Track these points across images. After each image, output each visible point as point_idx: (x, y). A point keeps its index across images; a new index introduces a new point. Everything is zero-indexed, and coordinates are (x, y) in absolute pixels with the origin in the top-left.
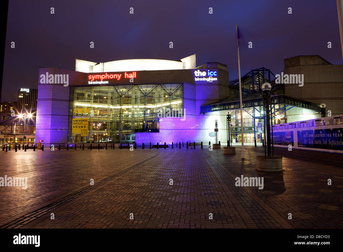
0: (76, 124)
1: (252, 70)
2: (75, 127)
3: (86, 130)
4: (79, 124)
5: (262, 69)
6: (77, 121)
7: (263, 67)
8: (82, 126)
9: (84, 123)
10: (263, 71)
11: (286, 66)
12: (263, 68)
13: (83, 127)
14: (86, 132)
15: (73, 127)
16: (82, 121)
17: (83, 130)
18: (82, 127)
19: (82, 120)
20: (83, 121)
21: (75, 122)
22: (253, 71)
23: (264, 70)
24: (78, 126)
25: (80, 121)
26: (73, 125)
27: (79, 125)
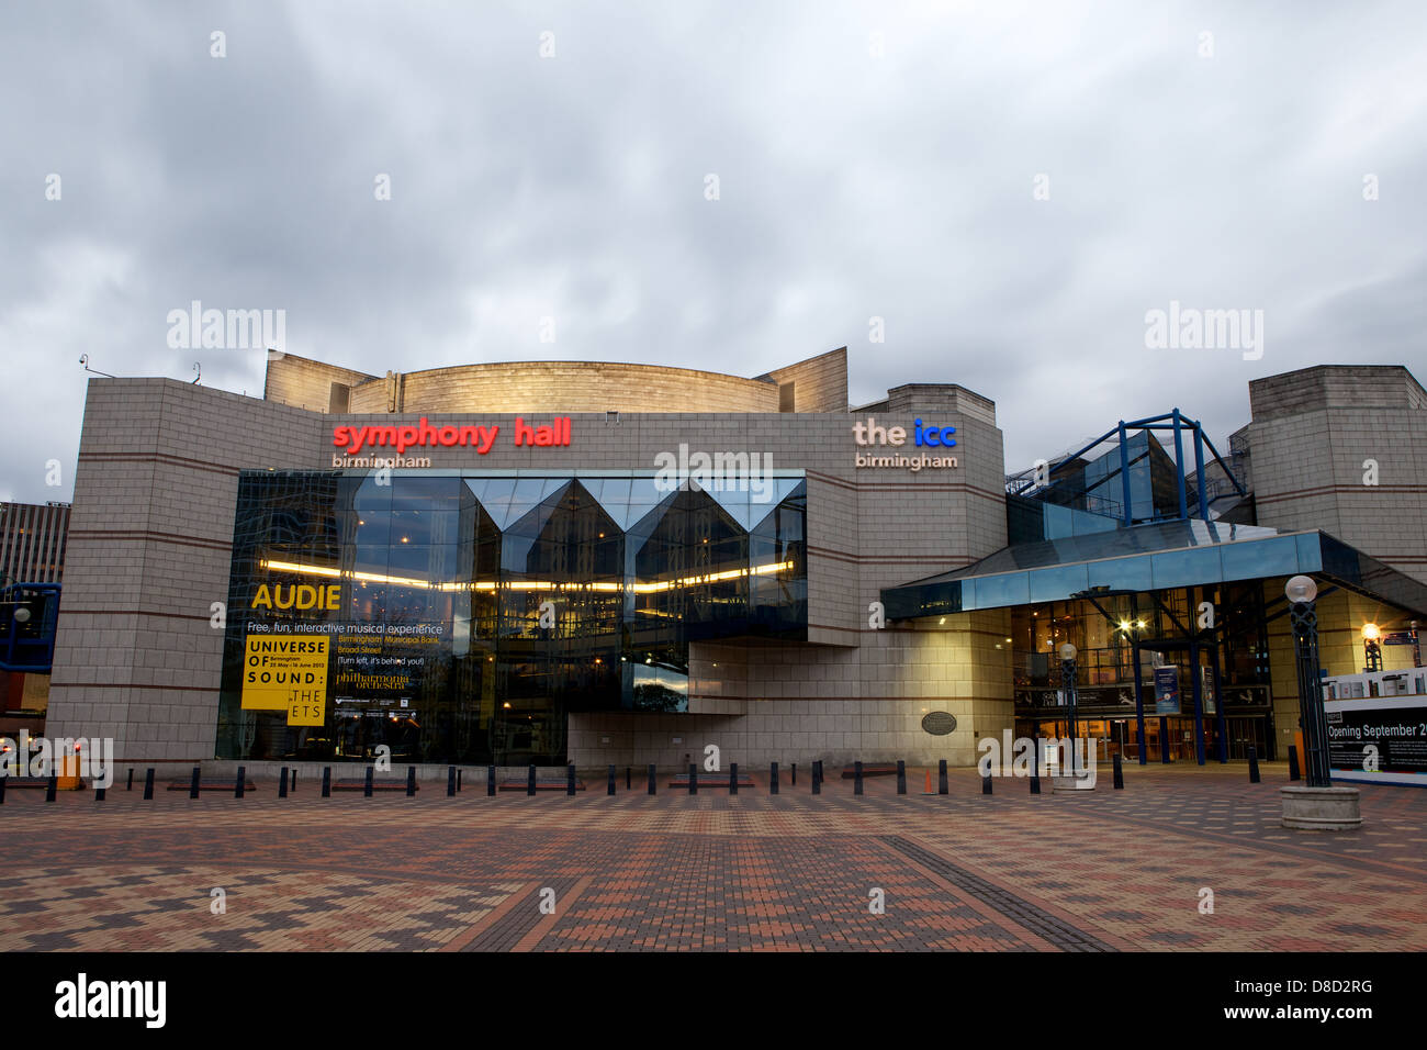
0: (264, 661)
1: (1121, 423)
2: (258, 677)
3: (312, 697)
4: (277, 662)
5: (1170, 422)
6: (269, 649)
7: (1176, 411)
8: (293, 675)
9: (306, 658)
10: (1176, 428)
11: (1260, 412)
12: (1175, 415)
13: (298, 681)
14: (316, 704)
15: (246, 677)
16: (297, 649)
17: (299, 695)
18: (295, 678)
19: (297, 646)
20: (300, 648)
21: (260, 654)
22: (1123, 427)
23: (1182, 423)
24: (273, 672)
25: (283, 650)
26: (248, 669)
27: (282, 670)
